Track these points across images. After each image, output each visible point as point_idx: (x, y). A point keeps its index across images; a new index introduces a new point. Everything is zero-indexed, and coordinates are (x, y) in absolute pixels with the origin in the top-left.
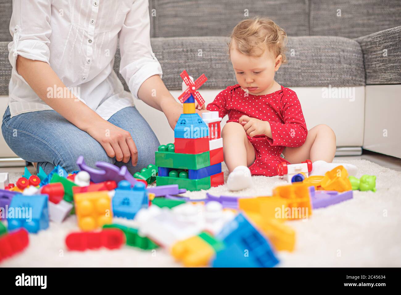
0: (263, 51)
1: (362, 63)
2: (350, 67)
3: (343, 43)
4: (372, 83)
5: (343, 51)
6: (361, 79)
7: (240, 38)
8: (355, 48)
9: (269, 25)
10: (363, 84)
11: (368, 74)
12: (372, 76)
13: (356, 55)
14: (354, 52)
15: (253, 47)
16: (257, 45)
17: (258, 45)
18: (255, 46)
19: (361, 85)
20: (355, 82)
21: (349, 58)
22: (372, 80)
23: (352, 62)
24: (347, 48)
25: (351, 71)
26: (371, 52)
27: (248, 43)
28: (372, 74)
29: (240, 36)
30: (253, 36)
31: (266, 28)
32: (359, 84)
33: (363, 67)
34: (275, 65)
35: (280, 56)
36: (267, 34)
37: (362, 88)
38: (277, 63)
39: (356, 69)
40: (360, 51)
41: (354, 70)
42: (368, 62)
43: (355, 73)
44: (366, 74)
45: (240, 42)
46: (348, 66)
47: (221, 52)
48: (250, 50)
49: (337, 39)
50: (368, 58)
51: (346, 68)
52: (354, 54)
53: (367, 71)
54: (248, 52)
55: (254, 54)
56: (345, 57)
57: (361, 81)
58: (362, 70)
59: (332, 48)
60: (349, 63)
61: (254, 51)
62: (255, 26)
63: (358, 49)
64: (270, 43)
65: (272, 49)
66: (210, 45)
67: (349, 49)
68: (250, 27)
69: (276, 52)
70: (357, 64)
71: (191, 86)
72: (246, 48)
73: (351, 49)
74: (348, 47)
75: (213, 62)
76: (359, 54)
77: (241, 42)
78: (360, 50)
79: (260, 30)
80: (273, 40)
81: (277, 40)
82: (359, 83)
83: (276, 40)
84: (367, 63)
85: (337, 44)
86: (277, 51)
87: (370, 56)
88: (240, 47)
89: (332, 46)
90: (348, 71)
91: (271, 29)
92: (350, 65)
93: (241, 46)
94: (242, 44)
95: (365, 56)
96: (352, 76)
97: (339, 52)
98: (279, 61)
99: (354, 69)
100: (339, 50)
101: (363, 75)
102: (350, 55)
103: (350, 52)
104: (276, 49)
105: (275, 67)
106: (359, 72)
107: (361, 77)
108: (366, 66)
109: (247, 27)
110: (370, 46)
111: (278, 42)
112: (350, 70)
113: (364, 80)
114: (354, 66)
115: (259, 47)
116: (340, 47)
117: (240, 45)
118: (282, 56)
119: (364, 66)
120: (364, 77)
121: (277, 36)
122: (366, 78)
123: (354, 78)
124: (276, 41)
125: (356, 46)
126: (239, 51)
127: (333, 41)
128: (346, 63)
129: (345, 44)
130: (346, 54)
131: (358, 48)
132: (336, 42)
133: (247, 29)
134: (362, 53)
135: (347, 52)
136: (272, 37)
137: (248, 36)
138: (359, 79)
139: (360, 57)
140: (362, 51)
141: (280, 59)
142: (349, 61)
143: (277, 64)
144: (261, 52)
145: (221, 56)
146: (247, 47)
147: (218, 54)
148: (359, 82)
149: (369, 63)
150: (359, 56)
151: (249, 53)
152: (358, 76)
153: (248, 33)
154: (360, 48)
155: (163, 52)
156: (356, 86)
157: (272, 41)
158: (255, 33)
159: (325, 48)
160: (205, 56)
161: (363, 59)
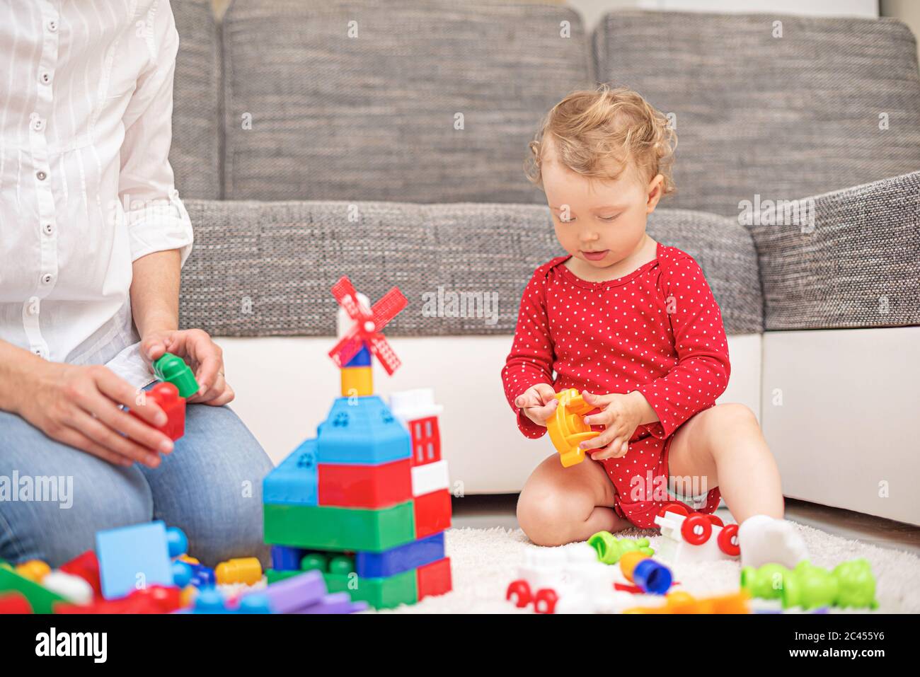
0: (624, 165)
1: (755, 277)
2: (727, 285)
3: (710, 226)
4: (782, 326)
5: (711, 246)
6: (754, 317)
7: (568, 135)
8: (739, 241)
9: (634, 105)
10: (759, 328)
11: (770, 304)
12: (783, 309)
13: (742, 257)
14: (736, 249)
15: (599, 155)
16: (609, 150)
17: (612, 151)
18: (605, 154)
19: (753, 330)
20: (737, 324)
21: (725, 264)
22: (783, 319)
23: (732, 273)
24: (718, 239)
25: (730, 295)
26: (783, 249)
27: (587, 146)
28: (782, 304)
29: (565, 131)
30: (598, 129)
31: (626, 111)
32: (748, 329)
33: (758, 286)
34: (648, 200)
35: (659, 178)
36: (631, 124)
37: (755, 339)
38: (652, 194)
39: (740, 291)
40: (751, 248)
41: (735, 293)
42: (773, 273)
43: (739, 302)
44: (765, 305)
45: (569, 145)
46: (722, 283)
47: (409, 241)
48: (592, 164)
49: (693, 217)
50: (773, 264)
51: (719, 290)
52: (736, 255)
53: (769, 296)
54: (589, 168)
55: (600, 172)
56: (716, 260)
57: (752, 322)
58: (756, 294)
59: (684, 237)
60: (725, 277)
61: (602, 166)
62: (602, 107)
63: (744, 242)
64: (639, 147)
65: (643, 159)
66: (381, 224)
67: (724, 241)
68: (590, 110)
69: (651, 168)
70: (743, 280)
71: (361, 319)
72: (583, 158)
73: (730, 242)
74: (721, 235)
75: (389, 266)
76: (748, 253)
77: (569, 143)
78: (749, 244)
79: (614, 116)
80: (645, 141)
81: (653, 140)
82: (748, 327)
83: (650, 140)
84: (768, 278)
85: (695, 228)
86: (653, 166)
87: (780, 260)
88: (567, 156)
89: (684, 233)
90: (721, 296)
91: (639, 113)
92: (727, 280)
93: (571, 155)
94: (572, 150)
95: (765, 259)
96: (732, 309)
97: (701, 248)
98: (656, 189)
99: (738, 291)
100: (701, 243)
101: (759, 307)
102: (726, 257)
103: (727, 248)
104: (650, 160)
105: (649, 202)
106: (749, 299)
107: (753, 311)
108: (766, 285)
109: (583, 111)
110: (780, 235)
111: (657, 145)
112: (727, 294)
113: (760, 319)
114: (736, 285)
115: (613, 157)
116: (703, 235)
117: (566, 151)
118: (665, 178)
119: (762, 283)
120: (759, 312)
121: (652, 129)
122: (764, 314)
123: (736, 313)
124: (651, 143)
125: (741, 234)
126: (564, 164)
127: (686, 222)
128: (716, 277)
129: (713, 229)
130: (717, 255)
131: (746, 240)
132: (693, 223)
133: (584, 114)
134: (754, 251)
135: (720, 248)
136: (641, 132)
137: (586, 129)
138: (749, 317)
139: (750, 262)
140: (756, 246)
141: (659, 185)
142: (724, 271)
143: (651, 196)
144: (618, 168)
145: (409, 251)
146: (585, 157)
147: (401, 246)
148: (749, 324)
149: (776, 278)
150: (749, 258)
151: (589, 170)
152: (747, 309)
153: (587, 122)
154: (750, 241)
155: (259, 236)
156: (740, 333)
157: (643, 142)
158: (603, 122)
159: (665, 237)
160: (370, 250)
161: (756, 268)
